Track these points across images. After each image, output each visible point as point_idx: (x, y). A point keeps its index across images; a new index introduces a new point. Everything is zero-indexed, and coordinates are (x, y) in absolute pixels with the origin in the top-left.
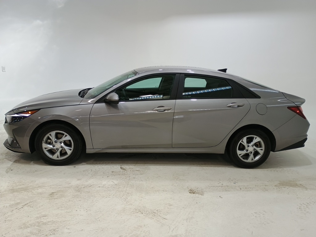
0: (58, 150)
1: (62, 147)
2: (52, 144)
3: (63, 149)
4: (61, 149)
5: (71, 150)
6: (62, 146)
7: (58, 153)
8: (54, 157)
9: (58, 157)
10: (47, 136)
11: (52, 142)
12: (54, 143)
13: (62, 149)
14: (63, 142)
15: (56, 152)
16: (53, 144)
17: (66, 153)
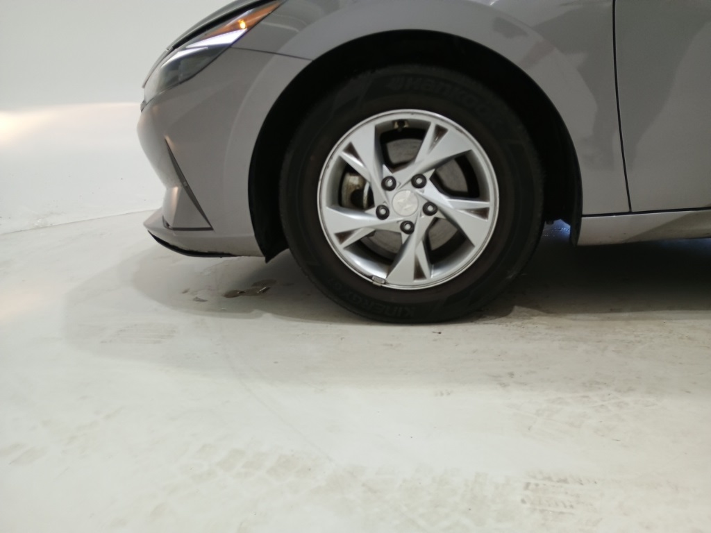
0: (410, 232)
1: (429, 208)
2: (371, 203)
3: (436, 220)
4: (423, 222)
5: (483, 213)
6: (429, 203)
7: (414, 251)
8: (400, 278)
9: (419, 274)
10: (335, 158)
11: (370, 192)
12: (380, 196)
13: (431, 218)
14: (428, 175)
15: (403, 247)
16: (377, 202)
17: (459, 242)
